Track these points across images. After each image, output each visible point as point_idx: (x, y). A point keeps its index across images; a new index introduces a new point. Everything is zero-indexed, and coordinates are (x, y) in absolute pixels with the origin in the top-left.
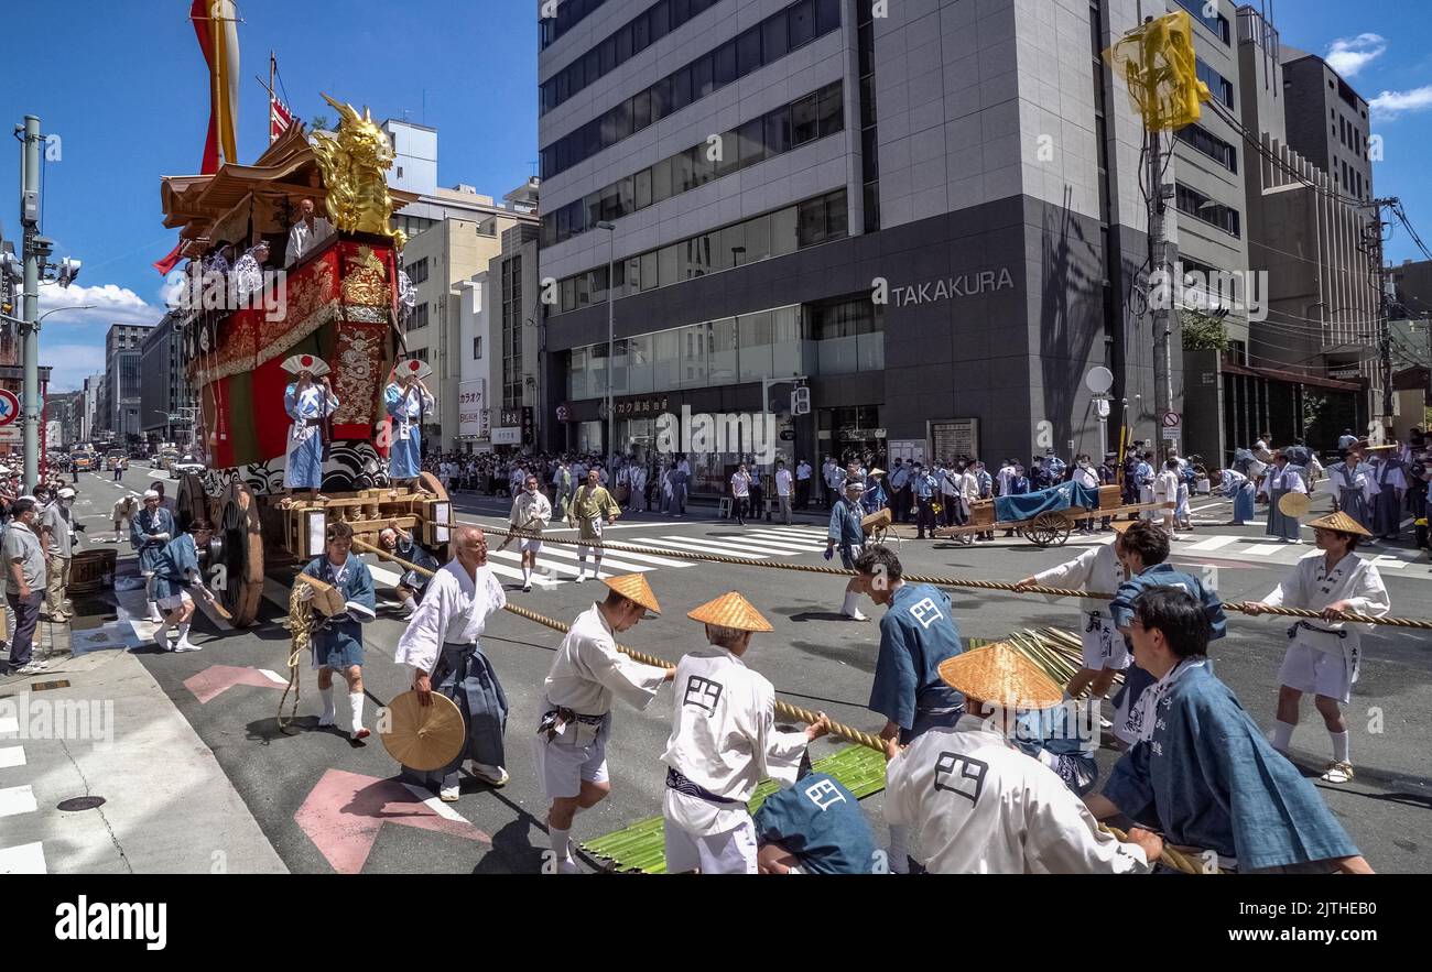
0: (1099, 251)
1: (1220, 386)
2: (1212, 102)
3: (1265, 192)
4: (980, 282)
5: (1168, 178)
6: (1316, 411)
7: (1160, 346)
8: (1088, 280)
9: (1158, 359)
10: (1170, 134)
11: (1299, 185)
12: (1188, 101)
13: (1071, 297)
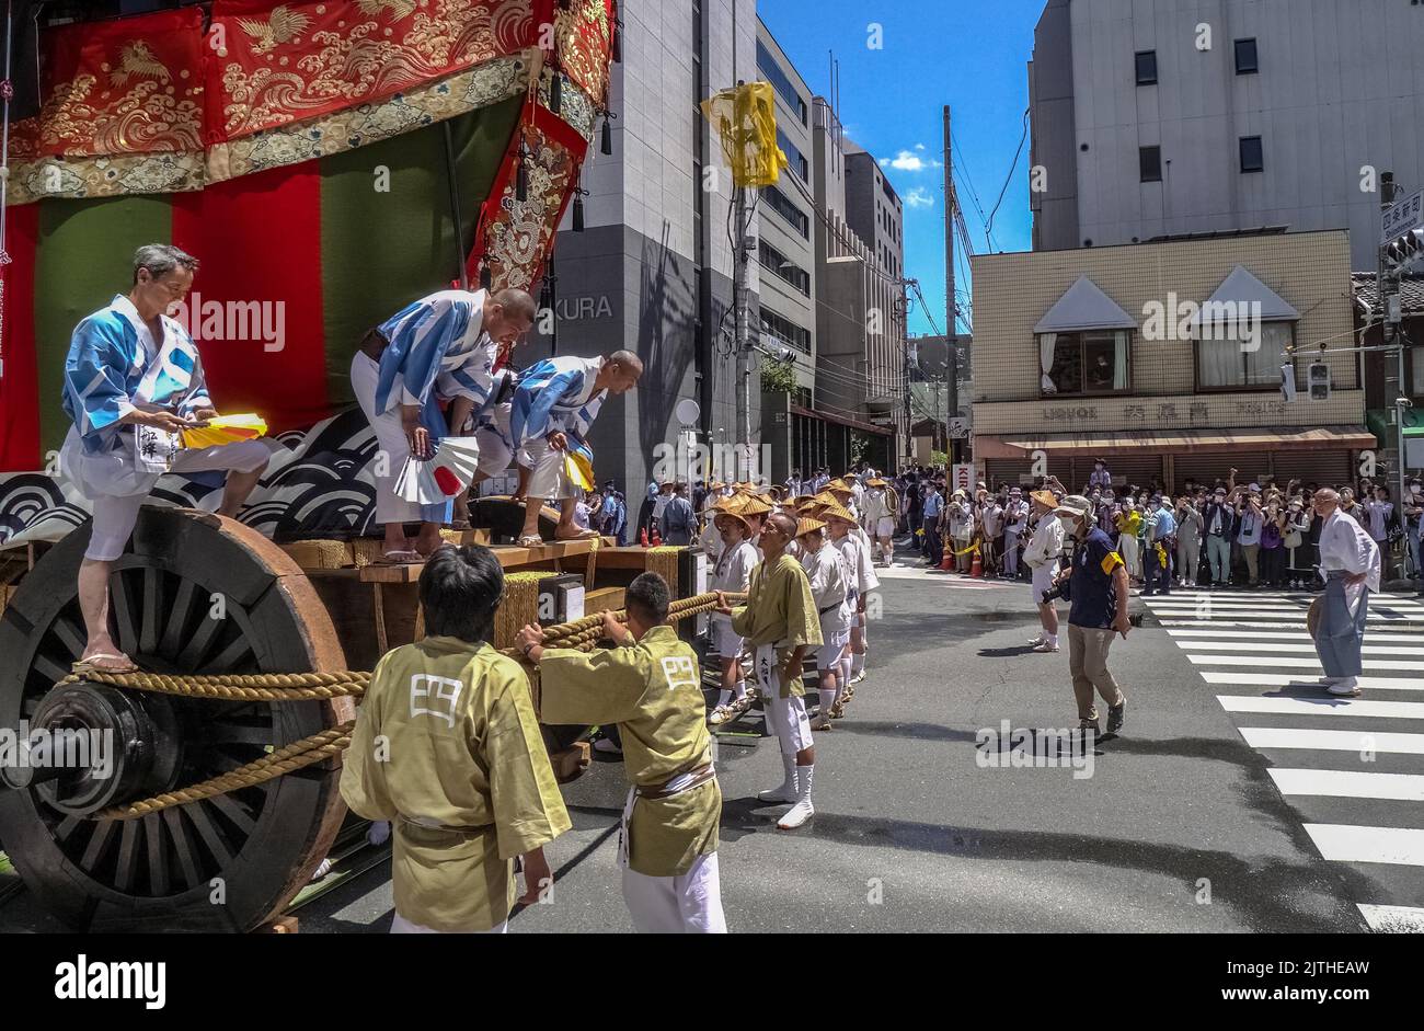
0: (692, 290)
1: (789, 424)
2: (789, 171)
3: (829, 260)
4: (579, 307)
5: (753, 230)
6: (861, 451)
7: (741, 383)
8: (682, 313)
9: (739, 396)
10: (754, 191)
11: (853, 259)
12: (769, 164)
13: (666, 328)
